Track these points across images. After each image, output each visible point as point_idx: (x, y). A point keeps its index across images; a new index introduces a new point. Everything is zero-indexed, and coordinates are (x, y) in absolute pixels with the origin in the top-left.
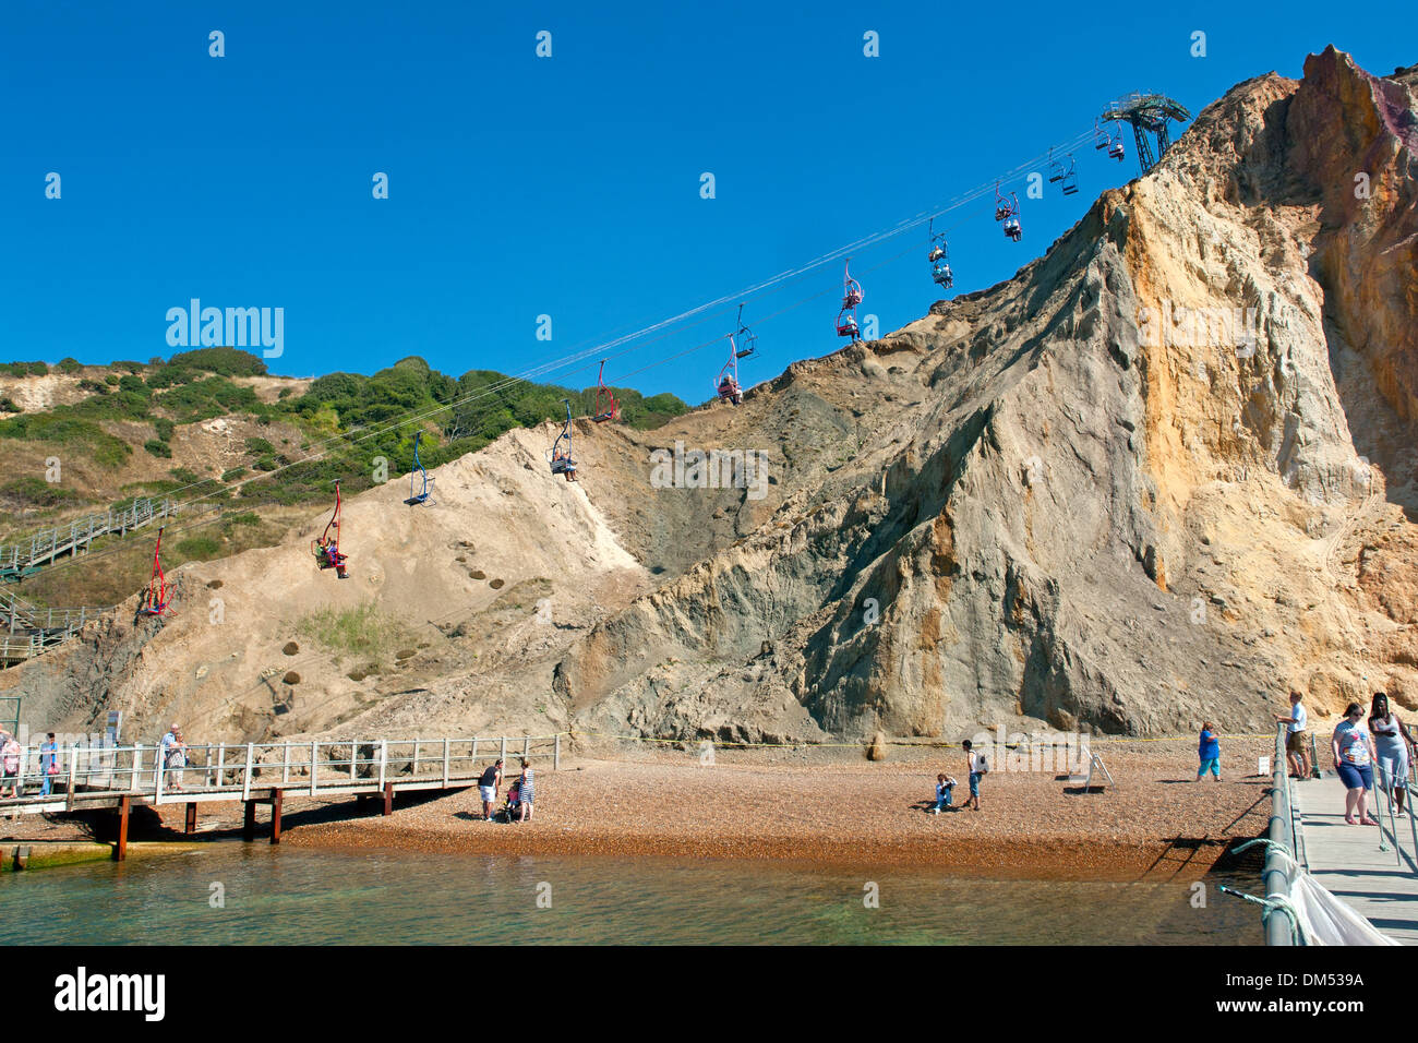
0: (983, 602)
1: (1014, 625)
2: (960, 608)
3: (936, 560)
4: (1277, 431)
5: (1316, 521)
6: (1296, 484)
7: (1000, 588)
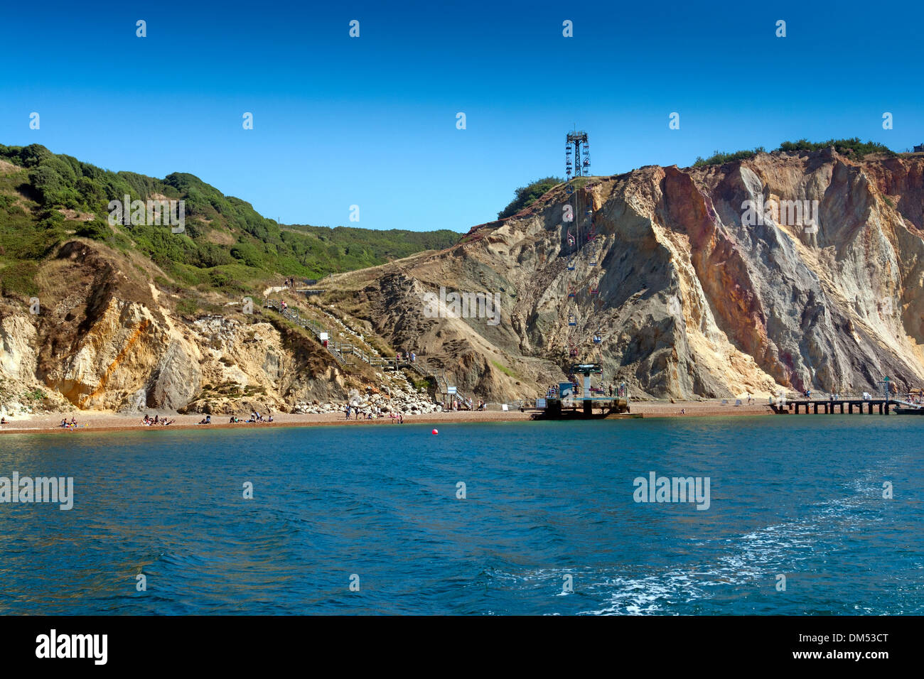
0: (683, 369)
1: (690, 374)
2: (679, 370)
3: (673, 358)
4: (701, 320)
5: (715, 348)
6: (707, 336)
7: (685, 365)
